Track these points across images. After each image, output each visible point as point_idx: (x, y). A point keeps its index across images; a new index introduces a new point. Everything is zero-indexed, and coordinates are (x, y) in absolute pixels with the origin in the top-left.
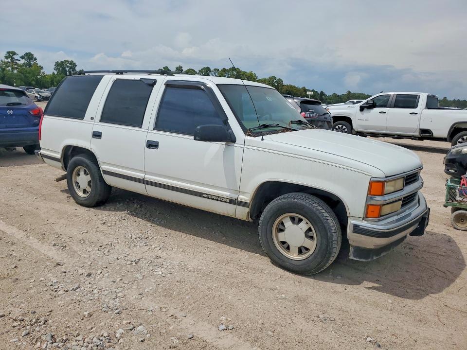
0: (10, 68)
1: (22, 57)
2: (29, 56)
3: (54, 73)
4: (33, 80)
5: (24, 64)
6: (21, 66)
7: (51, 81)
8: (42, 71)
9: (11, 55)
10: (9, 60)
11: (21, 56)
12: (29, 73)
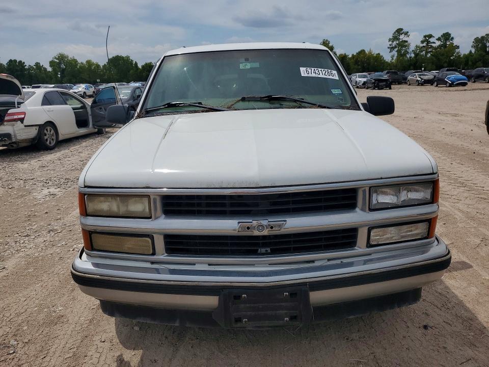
0: (424, 52)
1: (439, 39)
2: (447, 37)
3: (471, 52)
4: (446, 62)
5: (440, 46)
6: (435, 49)
7: (466, 61)
8: (457, 50)
9: (427, 38)
10: (425, 44)
11: (437, 38)
12: (443, 55)
